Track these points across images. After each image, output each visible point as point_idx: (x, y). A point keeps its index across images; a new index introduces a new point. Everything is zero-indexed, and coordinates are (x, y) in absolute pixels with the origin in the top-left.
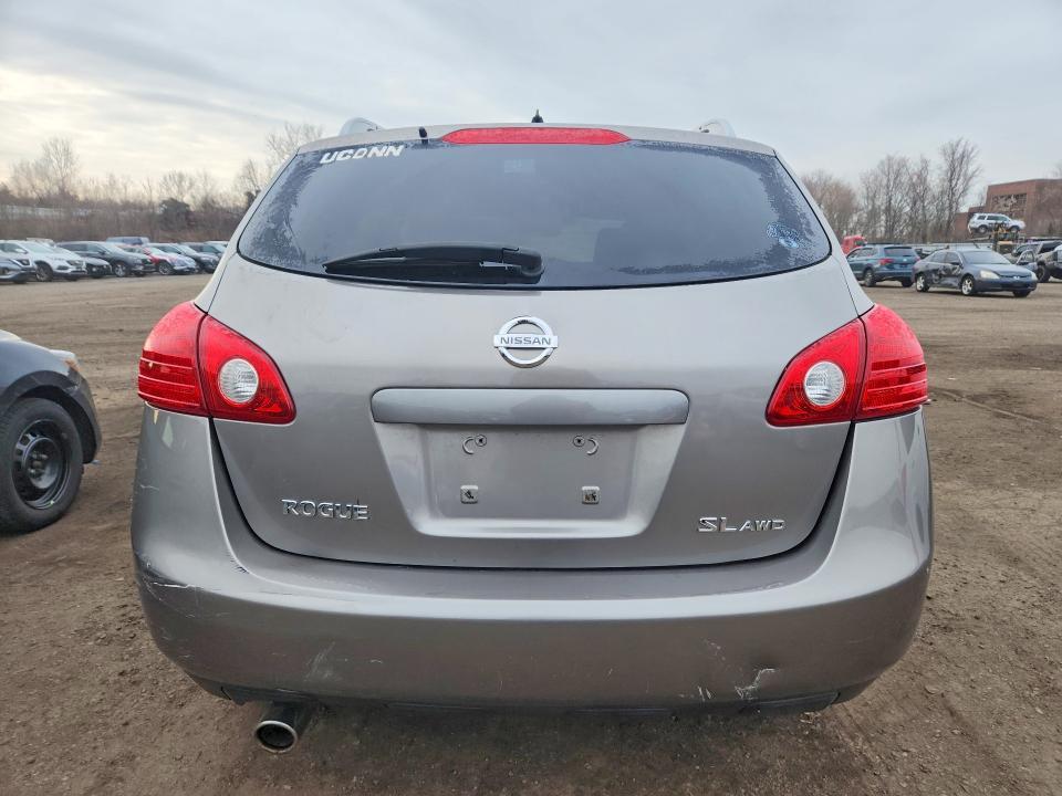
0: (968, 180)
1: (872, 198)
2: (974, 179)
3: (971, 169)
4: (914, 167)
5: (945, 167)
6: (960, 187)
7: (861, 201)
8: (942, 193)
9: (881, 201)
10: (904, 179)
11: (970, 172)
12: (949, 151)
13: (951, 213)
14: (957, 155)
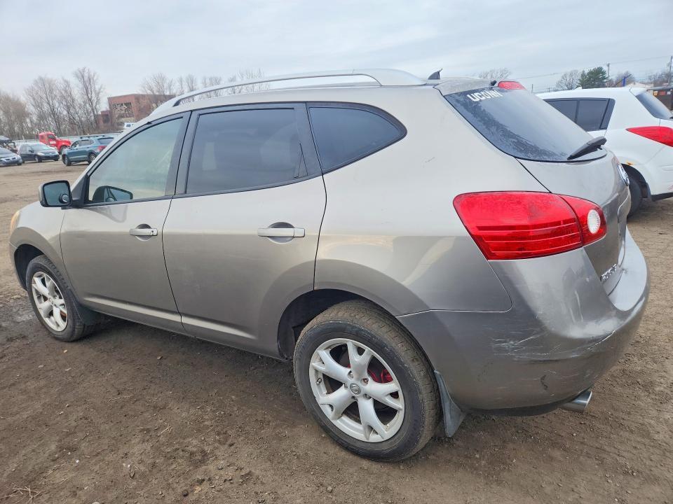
0: (98, 94)
1: (38, 105)
2: (101, 93)
3: (97, 87)
4: (61, 86)
5: (81, 85)
6: (94, 98)
7: (30, 108)
8: (84, 102)
9: (46, 108)
10: (56, 92)
11: (97, 89)
12: (79, 75)
13: (95, 115)
14: (86, 79)
